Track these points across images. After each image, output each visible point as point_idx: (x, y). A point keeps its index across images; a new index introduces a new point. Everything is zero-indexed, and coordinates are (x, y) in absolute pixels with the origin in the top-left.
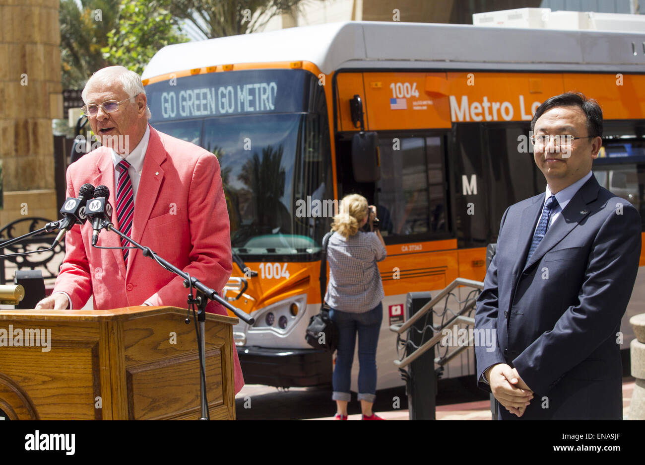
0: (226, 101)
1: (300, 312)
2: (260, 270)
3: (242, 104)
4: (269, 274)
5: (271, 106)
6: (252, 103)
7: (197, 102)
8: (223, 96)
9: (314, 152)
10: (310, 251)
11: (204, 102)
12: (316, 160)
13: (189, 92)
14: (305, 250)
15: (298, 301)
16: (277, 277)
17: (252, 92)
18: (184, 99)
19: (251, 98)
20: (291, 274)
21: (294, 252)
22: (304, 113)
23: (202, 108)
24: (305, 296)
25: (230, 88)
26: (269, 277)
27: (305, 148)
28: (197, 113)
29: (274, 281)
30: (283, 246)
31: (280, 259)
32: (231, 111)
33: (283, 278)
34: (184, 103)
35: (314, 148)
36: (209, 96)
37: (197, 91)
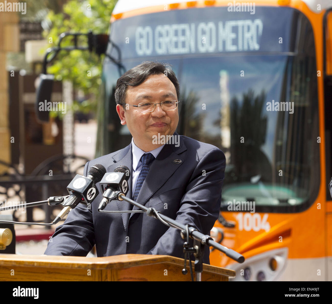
0: (205, 39)
1: (280, 268)
2: (237, 222)
3: (224, 43)
4: (248, 224)
5: (255, 46)
6: (235, 42)
7: (175, 39)
8: (204, 33)
9: (300, 96)
10: (293, 202)
11: (182, 39)
12: (302, 104)
13: (167, 27)
14: (286, 201)
15: (279, 255)
16: (257, 229)
17: (235, 30)
18: (161, 35)
19: (233, 36)
20: (272, 225)
21: (275, 202)
22: (291, 54)
23: (180, 45)
24: (286, 250)
25: (211, 25)
26: (248, 229)
27: (291, 92)
28: (174, 51)
29: (252, 233)
30: (262, 196)
31: (260, 209)
32: (211, 49)
33: (262, 231)
34: (161, 40)
35: (300, 92)
36: (188, 33)
37: (175, 27)
